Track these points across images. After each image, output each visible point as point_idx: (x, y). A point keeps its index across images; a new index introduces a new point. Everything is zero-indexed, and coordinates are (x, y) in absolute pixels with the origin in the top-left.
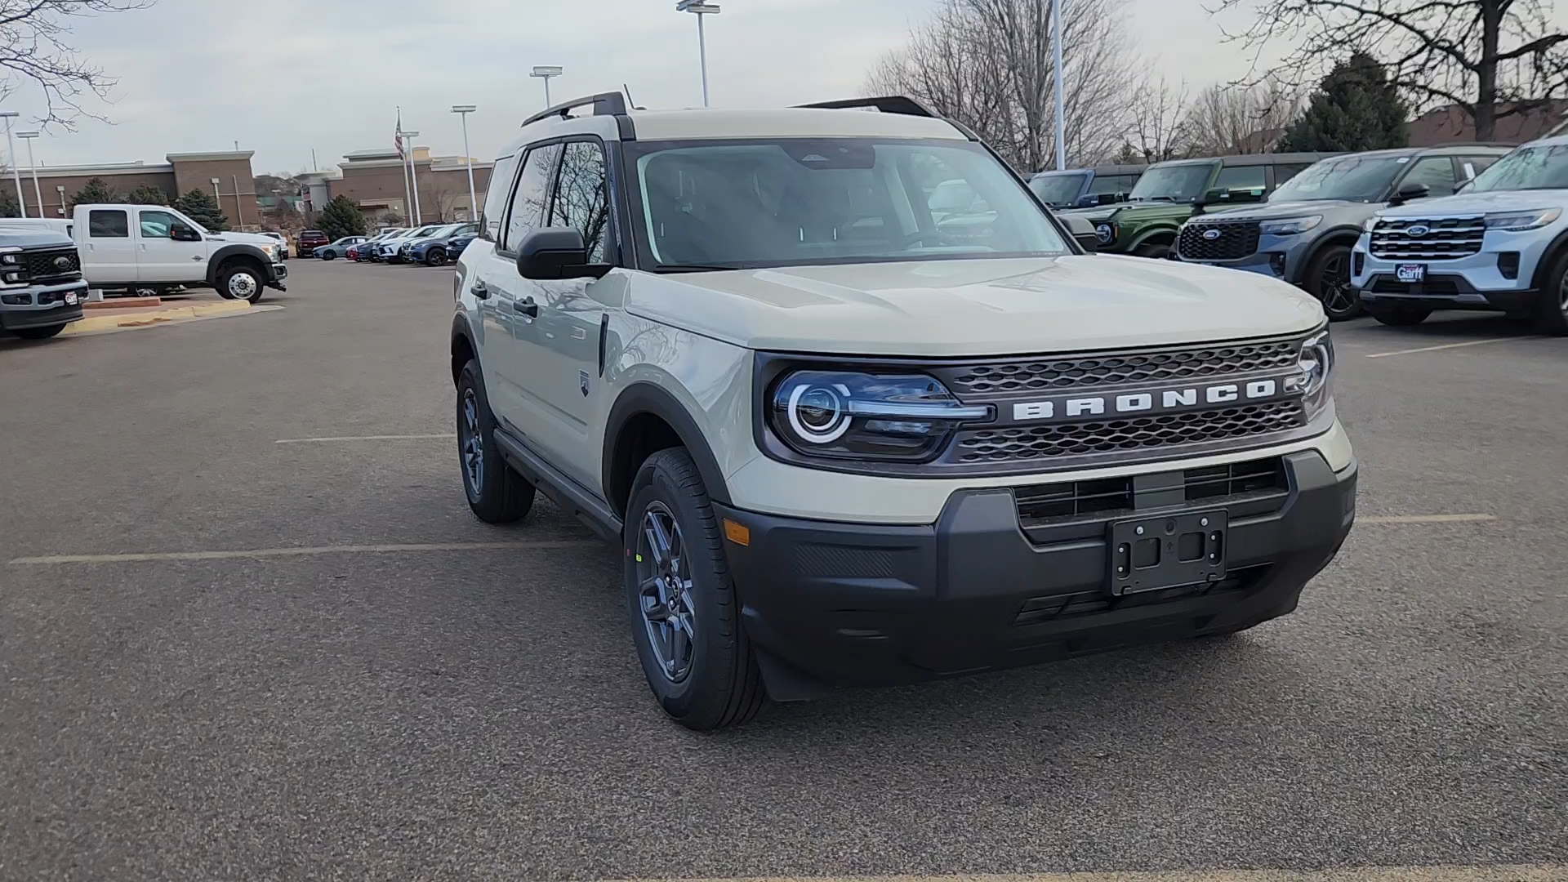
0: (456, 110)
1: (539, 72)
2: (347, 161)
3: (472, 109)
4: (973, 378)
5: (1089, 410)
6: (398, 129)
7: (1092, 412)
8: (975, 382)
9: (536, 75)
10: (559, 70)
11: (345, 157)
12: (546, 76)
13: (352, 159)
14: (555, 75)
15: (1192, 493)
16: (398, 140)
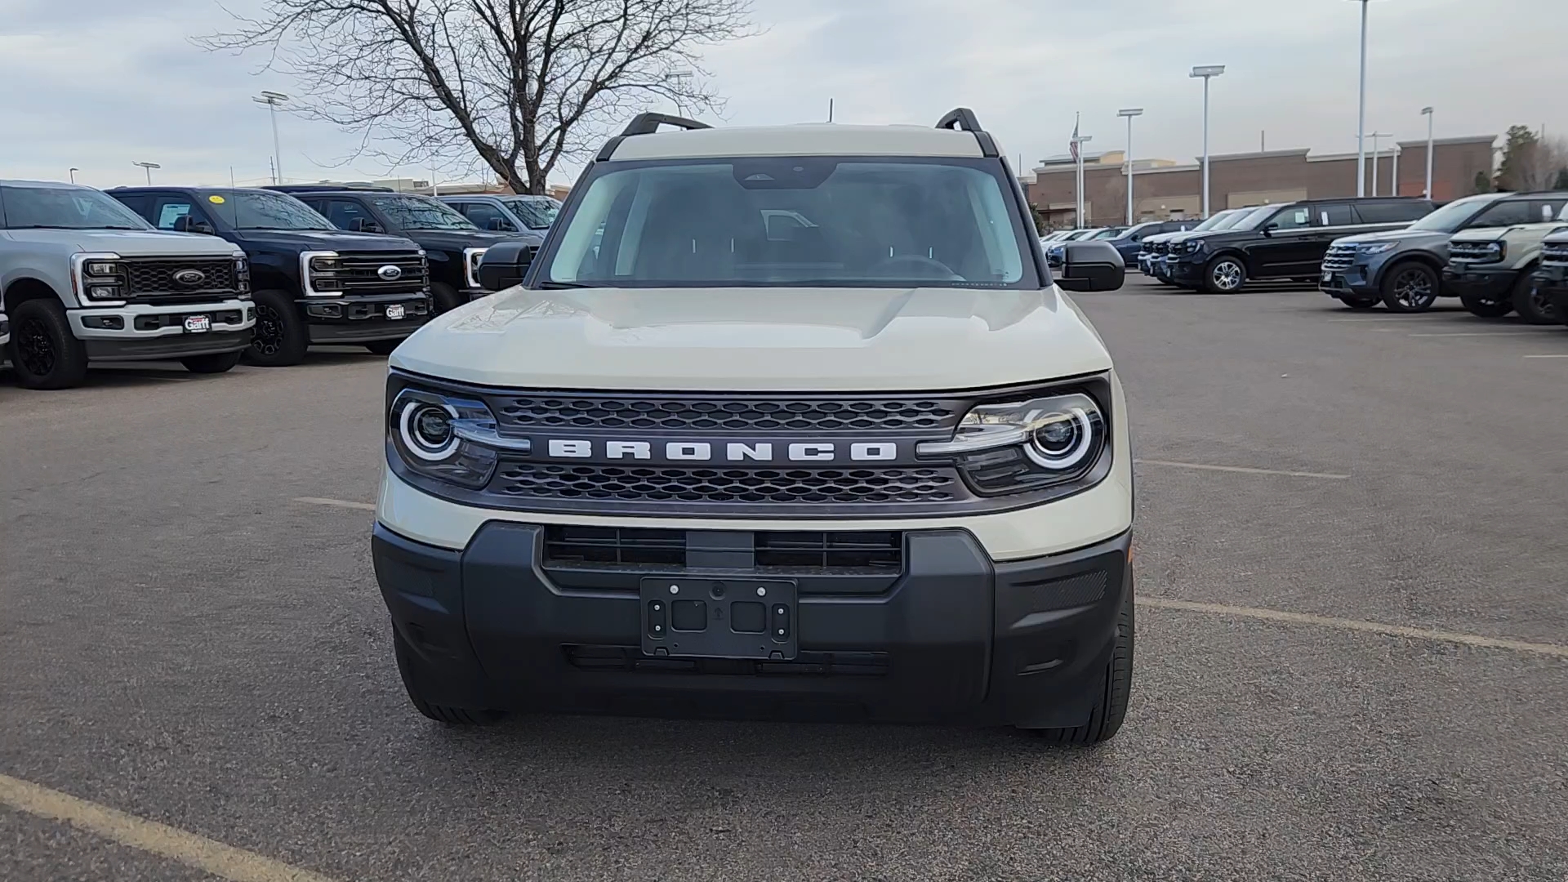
0: (1122, 113)
1: (1198, 72)
2: (1043, 165)
3: (1139, 112)
4: (516, 409)
5: (633, 454)
6: (1076, 134)
7: (636, 457)
8: (518, 414)
9: (1195, 75)
10: (1220, 70)
11: (1041, 162)
12: (1207, 76)
13: (1047, 163)
14: (1217, 74)
15: (762, 559)
16: (1074, 145)
